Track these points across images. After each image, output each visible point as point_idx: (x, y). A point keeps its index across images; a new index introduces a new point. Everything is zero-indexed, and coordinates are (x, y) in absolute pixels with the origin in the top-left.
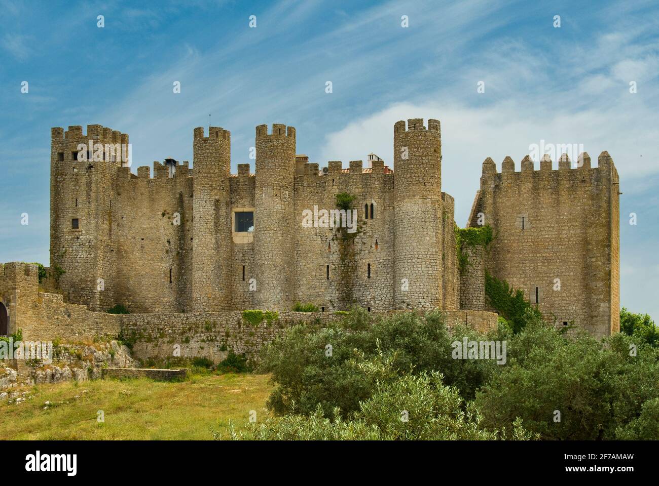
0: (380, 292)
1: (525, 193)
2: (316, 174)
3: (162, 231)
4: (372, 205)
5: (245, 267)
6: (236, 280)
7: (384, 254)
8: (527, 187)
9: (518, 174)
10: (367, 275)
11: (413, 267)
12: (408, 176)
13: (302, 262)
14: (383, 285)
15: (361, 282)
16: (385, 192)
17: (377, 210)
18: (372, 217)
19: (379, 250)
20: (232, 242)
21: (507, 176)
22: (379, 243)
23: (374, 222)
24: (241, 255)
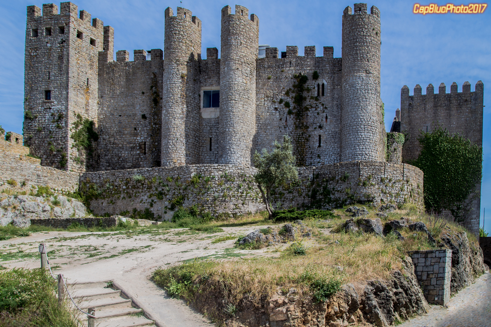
0: (329, 159)
1: (429, 109)
2: (275, 57)
3: (138, 108)
4: (323, 85)
5: (212, 139)
6: (204, 150)
7: (332, 126)
8: (430, 105)
9: (425, 96)
10: (318, 144)
11: (357, 133)
12: (354, 53)
13: (262, 133)
14: (332, 153)
15: (313, 150)
16: (334, 73)
17: (328, 89)
18: (323, 95)
19: (328, 123)
20: (200, 116)
21: (417, 97)
22: (329, 117)
23: (324, 99)
24: (209, 128)
